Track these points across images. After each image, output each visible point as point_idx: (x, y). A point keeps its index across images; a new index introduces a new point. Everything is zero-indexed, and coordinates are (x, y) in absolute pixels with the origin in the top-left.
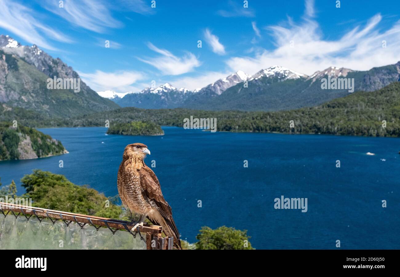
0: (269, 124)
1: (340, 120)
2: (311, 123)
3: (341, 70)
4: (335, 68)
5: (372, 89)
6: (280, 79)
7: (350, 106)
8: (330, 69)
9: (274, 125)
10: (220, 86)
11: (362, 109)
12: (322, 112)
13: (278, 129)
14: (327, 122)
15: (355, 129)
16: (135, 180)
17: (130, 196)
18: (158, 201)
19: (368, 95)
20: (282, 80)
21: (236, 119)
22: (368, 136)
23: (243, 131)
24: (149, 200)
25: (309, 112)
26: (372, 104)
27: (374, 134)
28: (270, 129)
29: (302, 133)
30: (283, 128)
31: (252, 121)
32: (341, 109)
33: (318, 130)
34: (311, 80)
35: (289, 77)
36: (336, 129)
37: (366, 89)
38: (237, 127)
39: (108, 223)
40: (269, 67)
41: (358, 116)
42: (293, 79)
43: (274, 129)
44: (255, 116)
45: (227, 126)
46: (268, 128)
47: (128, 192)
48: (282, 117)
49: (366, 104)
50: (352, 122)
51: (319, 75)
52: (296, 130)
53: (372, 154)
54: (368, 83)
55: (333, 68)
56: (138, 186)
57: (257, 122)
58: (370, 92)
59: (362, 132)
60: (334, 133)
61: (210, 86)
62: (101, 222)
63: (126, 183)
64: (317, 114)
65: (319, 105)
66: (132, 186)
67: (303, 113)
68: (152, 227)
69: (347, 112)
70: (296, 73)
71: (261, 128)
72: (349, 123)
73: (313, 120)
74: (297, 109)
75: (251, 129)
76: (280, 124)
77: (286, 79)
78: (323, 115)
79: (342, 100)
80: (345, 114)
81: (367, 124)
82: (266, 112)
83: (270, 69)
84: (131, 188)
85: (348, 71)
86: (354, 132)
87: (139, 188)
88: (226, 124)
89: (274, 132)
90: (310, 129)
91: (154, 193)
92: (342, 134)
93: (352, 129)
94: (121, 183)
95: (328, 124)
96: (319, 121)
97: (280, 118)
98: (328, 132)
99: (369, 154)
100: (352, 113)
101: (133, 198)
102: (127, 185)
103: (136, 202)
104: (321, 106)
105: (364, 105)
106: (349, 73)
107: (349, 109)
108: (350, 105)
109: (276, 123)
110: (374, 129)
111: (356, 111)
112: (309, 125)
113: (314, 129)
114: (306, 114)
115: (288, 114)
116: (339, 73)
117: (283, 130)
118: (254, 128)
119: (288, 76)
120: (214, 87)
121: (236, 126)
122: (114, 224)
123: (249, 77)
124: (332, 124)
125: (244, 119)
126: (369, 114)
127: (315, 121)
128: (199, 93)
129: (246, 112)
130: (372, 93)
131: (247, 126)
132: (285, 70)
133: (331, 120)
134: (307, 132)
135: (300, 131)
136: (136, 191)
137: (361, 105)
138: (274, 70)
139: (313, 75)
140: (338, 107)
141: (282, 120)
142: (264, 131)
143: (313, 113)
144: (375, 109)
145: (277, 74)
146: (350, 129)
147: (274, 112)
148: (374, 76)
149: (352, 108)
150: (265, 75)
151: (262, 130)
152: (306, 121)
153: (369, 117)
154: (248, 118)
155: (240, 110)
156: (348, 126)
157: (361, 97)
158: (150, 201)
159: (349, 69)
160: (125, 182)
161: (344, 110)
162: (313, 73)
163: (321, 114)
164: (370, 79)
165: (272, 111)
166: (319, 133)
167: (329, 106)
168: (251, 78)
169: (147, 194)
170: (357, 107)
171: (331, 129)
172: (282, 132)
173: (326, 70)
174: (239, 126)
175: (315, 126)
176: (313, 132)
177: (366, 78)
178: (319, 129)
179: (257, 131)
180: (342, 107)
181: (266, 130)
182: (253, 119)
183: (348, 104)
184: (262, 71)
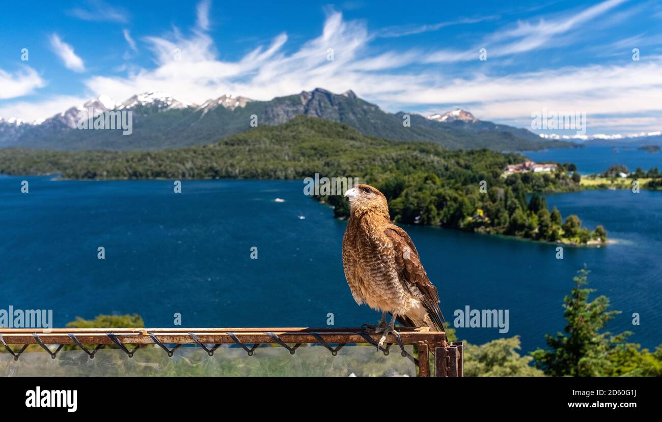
0: (150, 168)
1: (242, 161)
2: (205, 165)
3: (238, 99)
4: (231, 96)
5: (276, 123)
6: (161, 108)
7: (253, 144)
8: (224, 98)
9: (158, 169)
10: (74, 116)
11: (266, 147)
12: (219, 151)
13: (163, 174)
14: (225, 163)
15: (260, 171)
16: (385, 253)
17: (378, 283)
18: (424, 285)
19: (272, 130)
20: (164, 110)
21: (102, 163)
22: (275, 179)
23: (114, 178)
24: (409, 285)
25: (202, 151)
26: (277, 141)
27: (282, 176)
28: (152, 174)
29: (196, 178)
30: (170, 173)
31: (126, 164)
32: (242, 147)
33: (215, 174)
34: (201, 111)
35: (173, 106)
36: (237, 171)
37: (269, 123)
38: (105, 173)
39: (322, 337)
40: (145, 92)
41: (262, 156)
42: (178, 110)
43: (158, 174)
44: (130, 157)
45: (89, 172)
46: (149, 173)
47: (374, 277)
48: (168, 158)
49: (270, 140)
50: (256, 162)
51: (212, 104)
52: (187, 175)
53: (281, 201)
54: (271, 116)
55: (228, 96)
56: (392, 264)
57: (134, 165)
58: (274, 127)
59: (268, 175)
60: (235, 177)
61: (58, 116)
62: (305, 337)
63: (369, 260)
64: (213, 154)
65: (214, 142)
66: (382, 265)
67: (195, 152)
68: (417, 331)
69: (250, 151)
70: (182, 101)
71: (140, 173)
72: (252, 163)
73: (208, 161)
74: (186, 147)
75: (125, 175)
76: (165, 167)
77: (169, 108)
78: (221, 154)
79: (241, 136)
80: (247, 153)
81: (273, 164)
82: (145, 151)
83: (146, 95)
84: (380, 268)
85: (246, 101)
86: (259, 175)
87: (393, 267)
88: (87, 168)
89: (158, 178)
90: (206, 172)
91: (417, 273)
92: (246, 178)
93: (257, 172)
94: (355, 261)
95: (227, 166)
96: (217, 163)
97: (165, 159)
98: (228, 176)
99: (278, 200)
100: (255, 152)
101: (384, 287)
102: (372, 263)
103: (389, 292)
104: (217, 144)
105: (268, 142)
106: (248, 103)
107: (251, 147)
108: (252, 142)
109: (160, 166)
110: (281, 170)
111: (260, 149)
112: (204, 168)
113: (210, 172)
114: (199, 154)
115: (176, 154)
116: (235, 102)
117: (170, 175)
118: (129, 173)
119: (171, 105)
120: (66, 117)
121: (103, 171)
122: (339, 337)
123: (117, 105)
124: (232, 165)
125: (114, 161)
126: (274, 152)
127: (211, 163)
128: (42, 126)
129: (116, 153)
130: (277, 128)
131: (119, 171)
132: (167, 97)
133: (230, 161)
134: (201, 177)
135: (193, 176)
136: (390, 273)
137: (265, 143)
138: (151, 96)
139: (203, 105)
140: (238, 144)
141: (168, 162)
142: (144, 177)
143: (207, 153)
144: (281, 146)
145: (157, 101)
146: (254, 172)
147: (156, 152)
148: (277, 107)
149: (254, 145)
150: (139, 102)
151: (141, 175)
152: (199, 162)
153: (275, 156)
154: (120, 160)
155: (108, 149)
156: (251, 168)
157: (264, 133)
158: (411, 287)
159: (248, 99)
160: (367, 259)
161: (245, 149)
162: (204, 102)
163: (217, 154)
164: (272, 110)
165: (153, 150)
166: (217, 178)
167: (226, 144)
168: (120, 106)
169: (405, 276)
170: (260, 144)
171: (232, 172)
172: (168, 177)
173: (219, 99)
174: (108, 172)
175: (211, 169)
176: (209, 176)
177: (268, 109)
178: (217, 172)
179: (134, 178)
180: (243, 145)
181: (147, 176)
182: (128, 161)
183: (249, 140)
184: (135, 97)
